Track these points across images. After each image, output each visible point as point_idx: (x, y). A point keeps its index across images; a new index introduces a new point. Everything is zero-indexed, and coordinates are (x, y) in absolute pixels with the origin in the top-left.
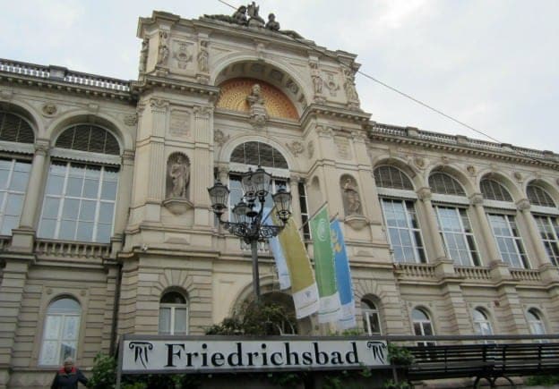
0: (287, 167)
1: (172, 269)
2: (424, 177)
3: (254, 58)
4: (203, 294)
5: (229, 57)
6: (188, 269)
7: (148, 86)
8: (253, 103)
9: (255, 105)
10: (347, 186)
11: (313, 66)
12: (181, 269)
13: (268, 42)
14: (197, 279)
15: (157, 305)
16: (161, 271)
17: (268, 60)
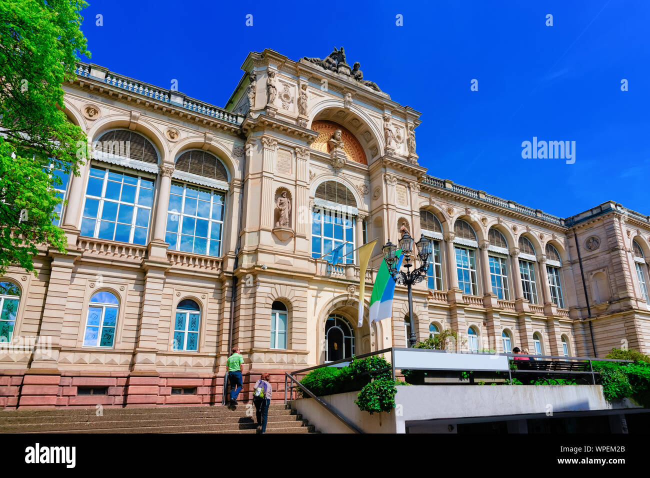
0: (356, 206)
1: (280, 284)
2: (451, 224)
3: (341, 105)
4: (302, 304)
5: (323, 102)
6: (291, 286)
7: (260, 125)
8: (336, 146)
9: (338, 149)
10: (403, 227)
11: (386, 120)
12: (287, 285)
13: (354, 93)
14: (298, 293)
15: (270, 311)
16: (273, 285)
17: (352, 109)
